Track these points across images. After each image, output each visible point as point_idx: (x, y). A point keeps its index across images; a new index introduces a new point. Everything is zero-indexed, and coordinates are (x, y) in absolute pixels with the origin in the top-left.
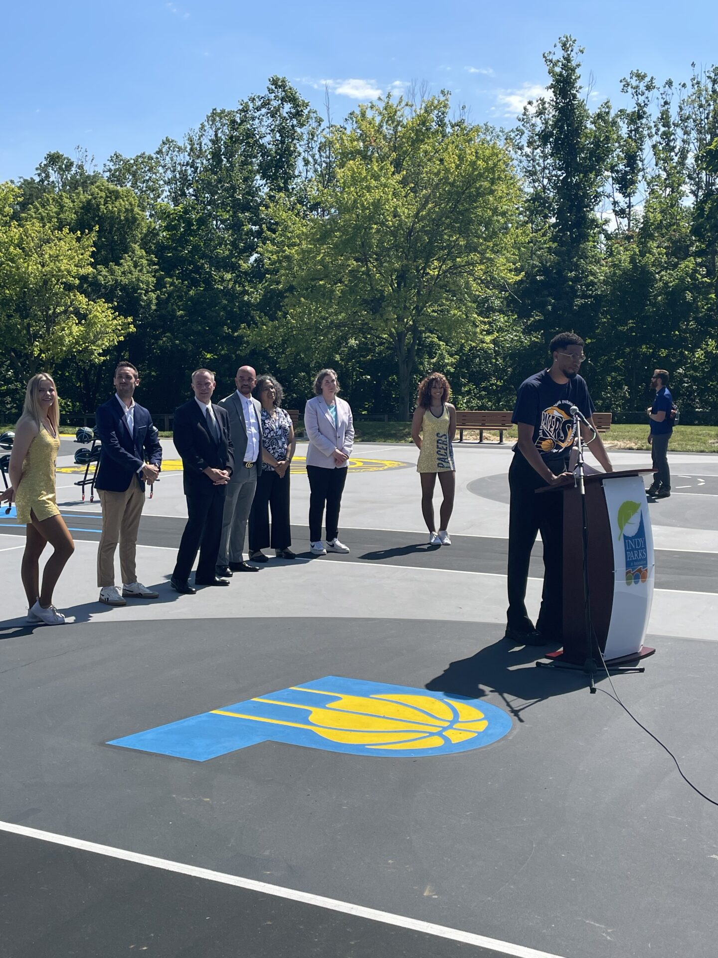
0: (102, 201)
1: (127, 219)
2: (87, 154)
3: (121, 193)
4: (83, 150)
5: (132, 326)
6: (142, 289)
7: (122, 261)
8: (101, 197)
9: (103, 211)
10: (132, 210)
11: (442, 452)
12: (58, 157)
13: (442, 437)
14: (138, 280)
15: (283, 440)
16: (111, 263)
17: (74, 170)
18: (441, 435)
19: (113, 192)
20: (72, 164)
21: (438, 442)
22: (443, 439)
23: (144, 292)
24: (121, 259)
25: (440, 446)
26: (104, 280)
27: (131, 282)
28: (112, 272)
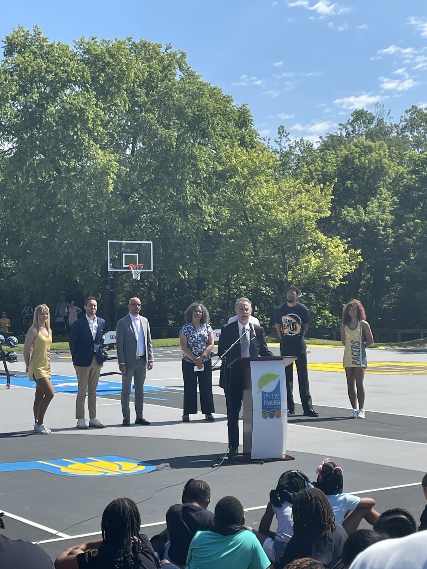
0: (357, 155)
1: (376, 168)
2: (384, 109)
3: (374, 147)
4: (381, 106)
5: (360, 257)
6: (381, 226)
7: (369, 203)
8: (356, 152)
9: (357, 164)
10: (381, 161)
11: (355, 353)
12: (362, 114)
13: (355, 343)
14: (378, 218)
15: (202, 343)
16: (359, 206)
17: (375, 122)
18: (354, 342)
19: (367, 147)
20: (373, 118)
21: (352, 347)
22: (356, 344)
23: (382, 228)
24: (370, 201)
25: (354, 349)
26: (351, 220)
27: (372, 221)
28: (358, 213)
